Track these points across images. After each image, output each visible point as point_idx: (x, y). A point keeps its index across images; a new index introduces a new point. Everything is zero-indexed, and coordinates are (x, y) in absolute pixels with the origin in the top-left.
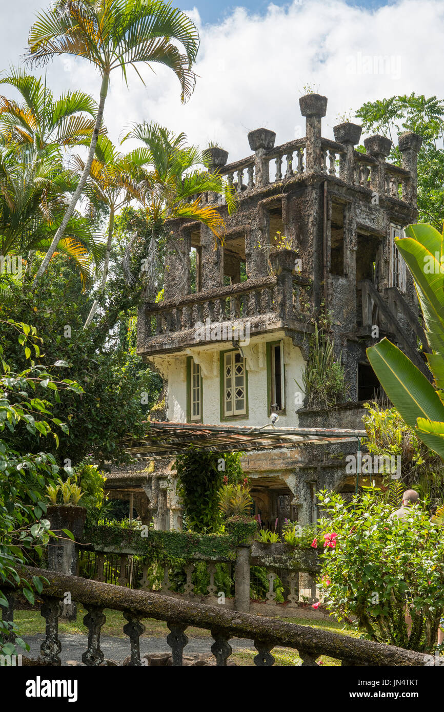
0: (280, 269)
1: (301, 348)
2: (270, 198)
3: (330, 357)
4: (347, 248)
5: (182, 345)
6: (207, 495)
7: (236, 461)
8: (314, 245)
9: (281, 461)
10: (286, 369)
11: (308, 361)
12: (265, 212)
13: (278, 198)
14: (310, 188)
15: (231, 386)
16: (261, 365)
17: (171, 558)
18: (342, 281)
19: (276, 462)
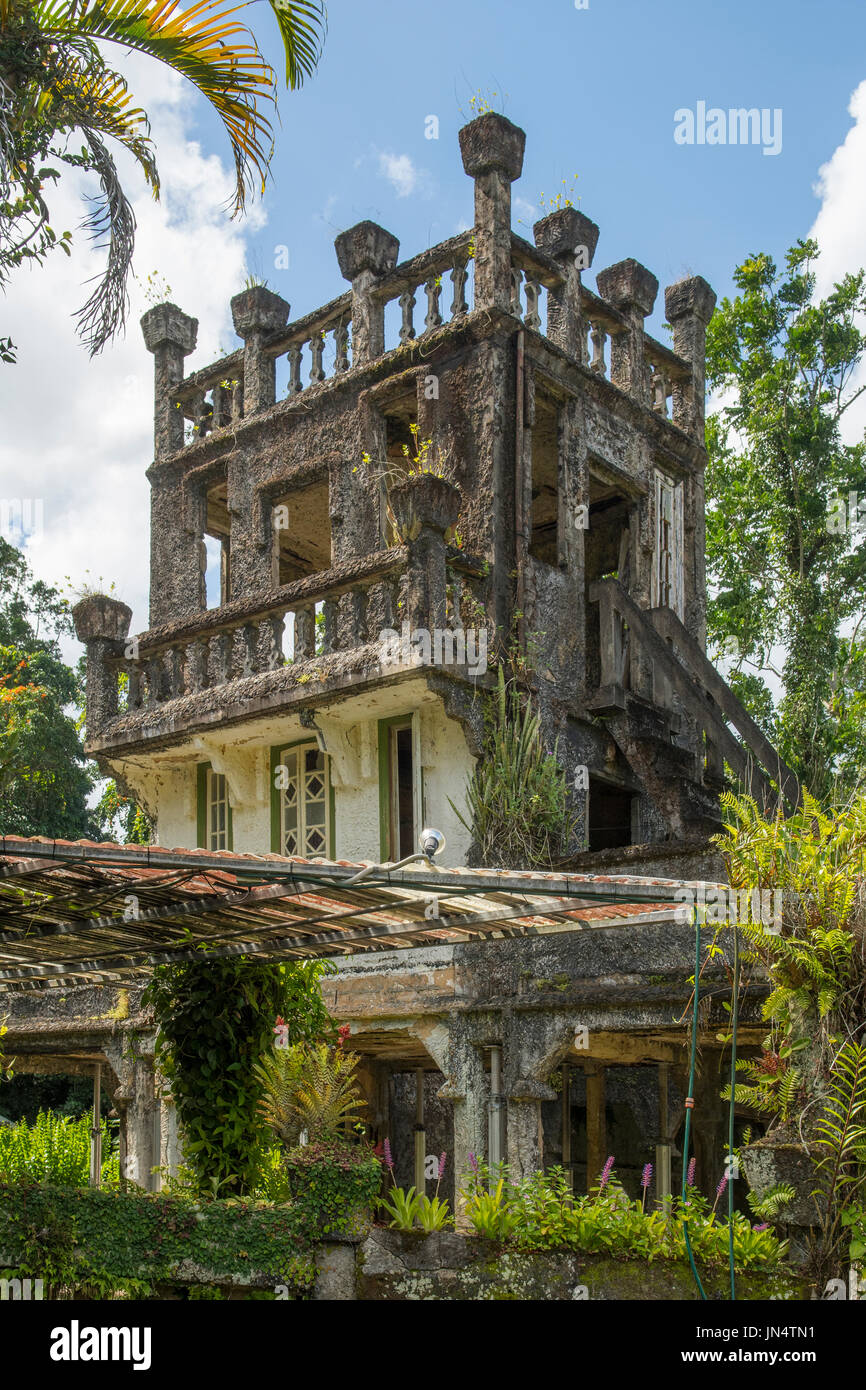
0: (417, 523)
1: (464, 724)
2: (388, 381)
3: (534, 747)
4: (565, 503)
5: (184, 726)
6: (234, 1071)
7: (310, 985)
8: (495, 479)
9: (414, 995)
10: (425, 781)
11: (481, 758)
12: (376, 416)
13: (408, 375)
14: (484, 345)
15: (296, 826)
16: (366, 773)
17: (102, 1277)
18: (555, 578)
19: (400, 998)
